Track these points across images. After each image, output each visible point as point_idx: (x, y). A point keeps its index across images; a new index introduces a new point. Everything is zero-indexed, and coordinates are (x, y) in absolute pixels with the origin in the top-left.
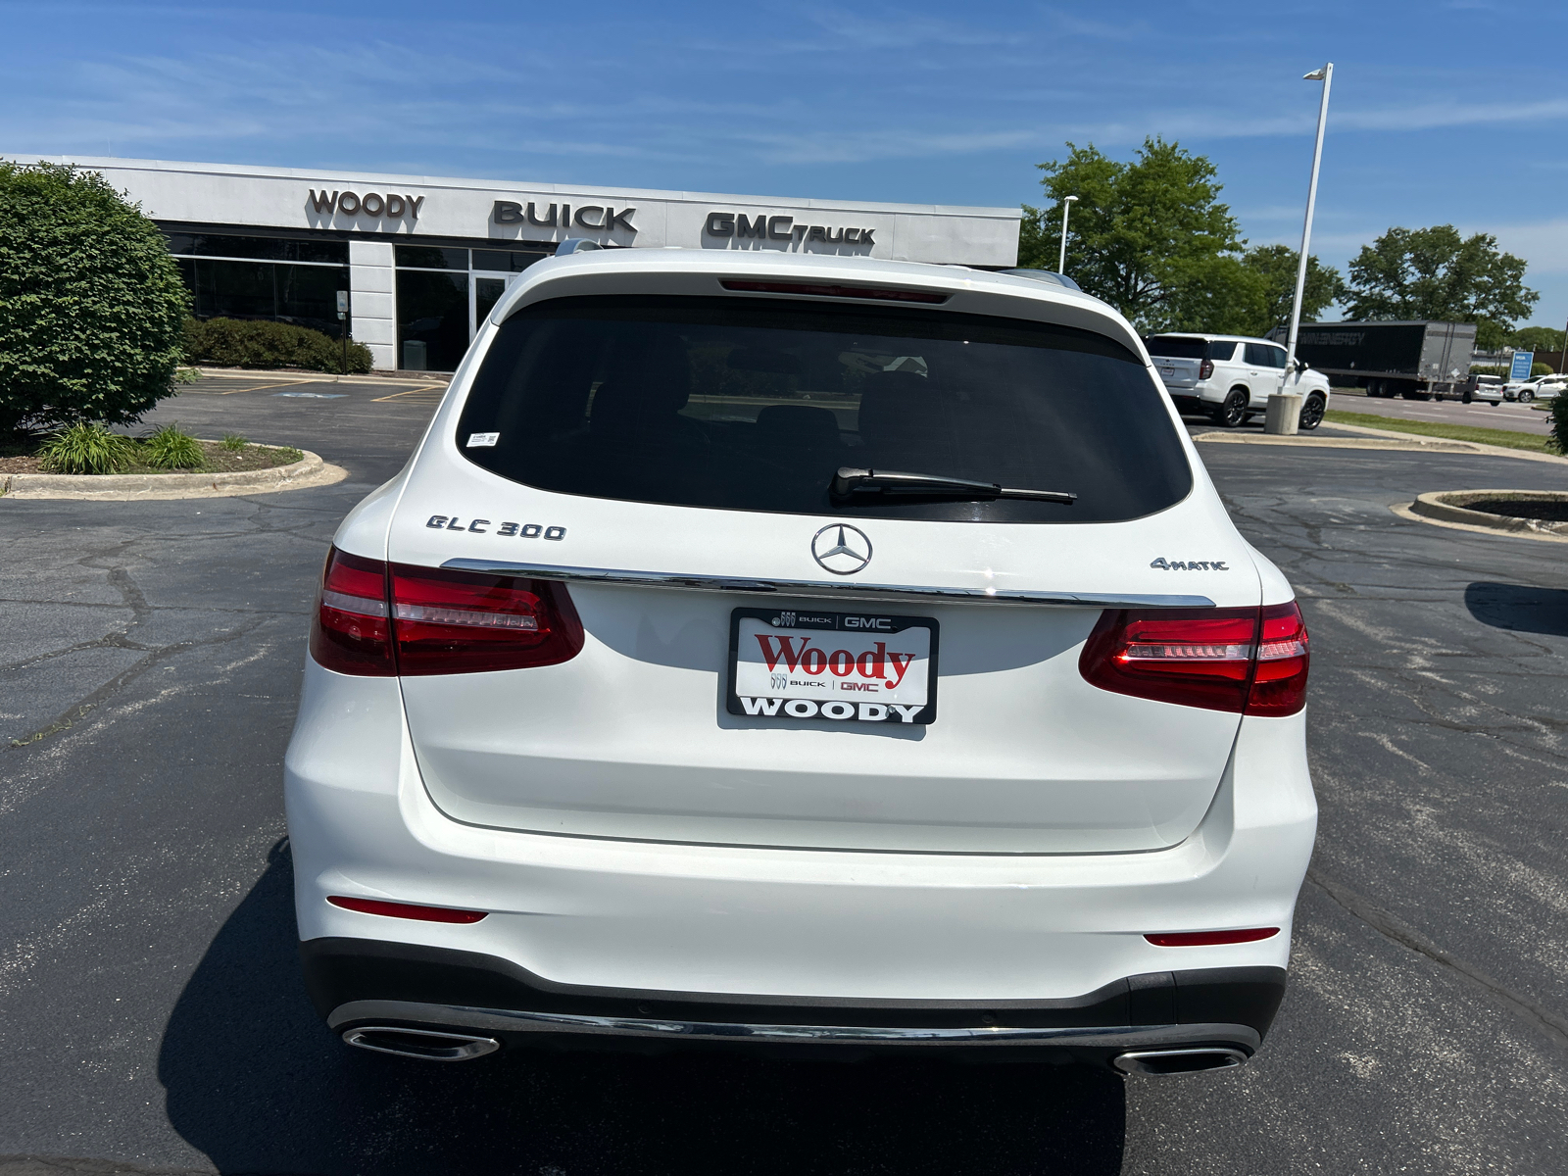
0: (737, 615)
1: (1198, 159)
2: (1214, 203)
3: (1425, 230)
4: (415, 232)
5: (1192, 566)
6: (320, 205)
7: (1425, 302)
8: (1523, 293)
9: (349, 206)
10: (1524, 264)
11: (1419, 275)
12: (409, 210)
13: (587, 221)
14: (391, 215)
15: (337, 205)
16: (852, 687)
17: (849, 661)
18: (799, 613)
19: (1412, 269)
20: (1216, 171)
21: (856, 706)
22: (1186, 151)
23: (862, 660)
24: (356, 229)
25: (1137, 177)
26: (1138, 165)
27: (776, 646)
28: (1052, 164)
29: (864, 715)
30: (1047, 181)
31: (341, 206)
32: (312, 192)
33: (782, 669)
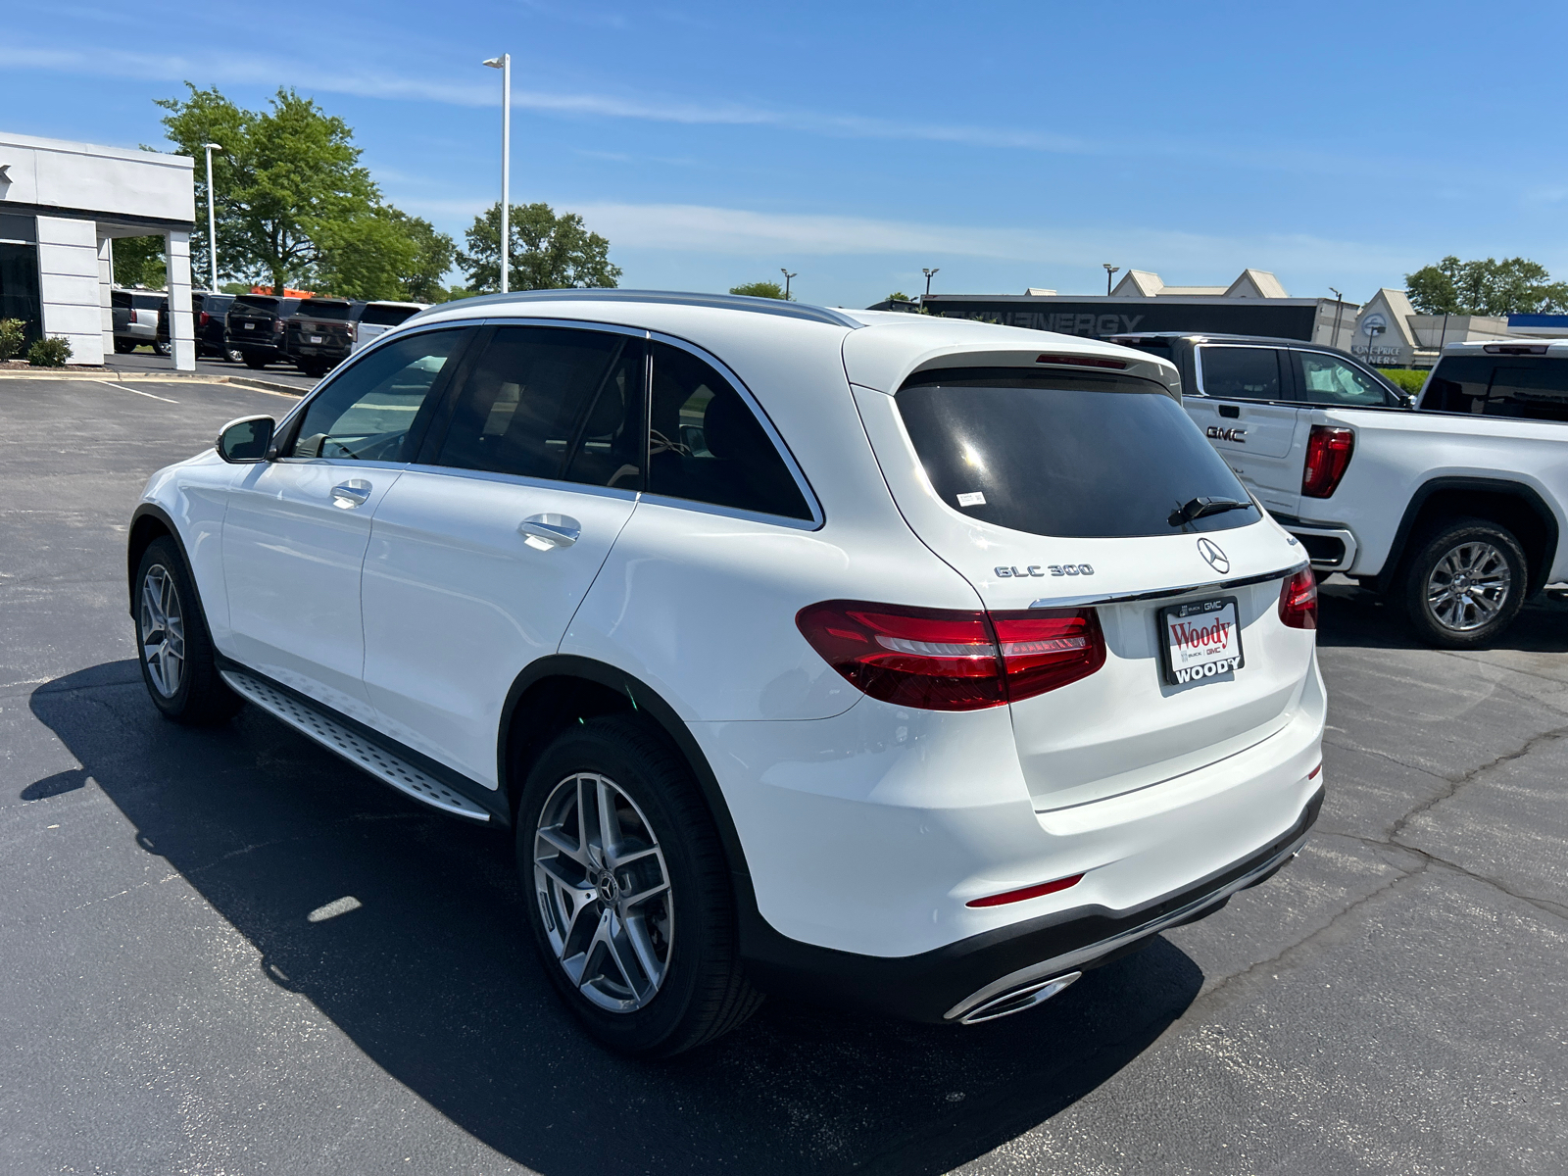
0: (1159, 615)
1: (333, 119)
2: (358, 166)
3: (526, 207)
7: (534, 272)
8: (609, 268)
10: (607, 243)
11: (527, 248)
16: (1211, 652)
17: (1207, 635)
19: (520, 241)
20: (352, 134)
21: (1216, 664)
22: (321, 109)
23: (1212, 633)
25: (273, 130)
26: (272, 116)
27: (1180, 632)
28: (172, 102)
29: (1220, 671)
30: (168, 121)
33: (1185, 646)
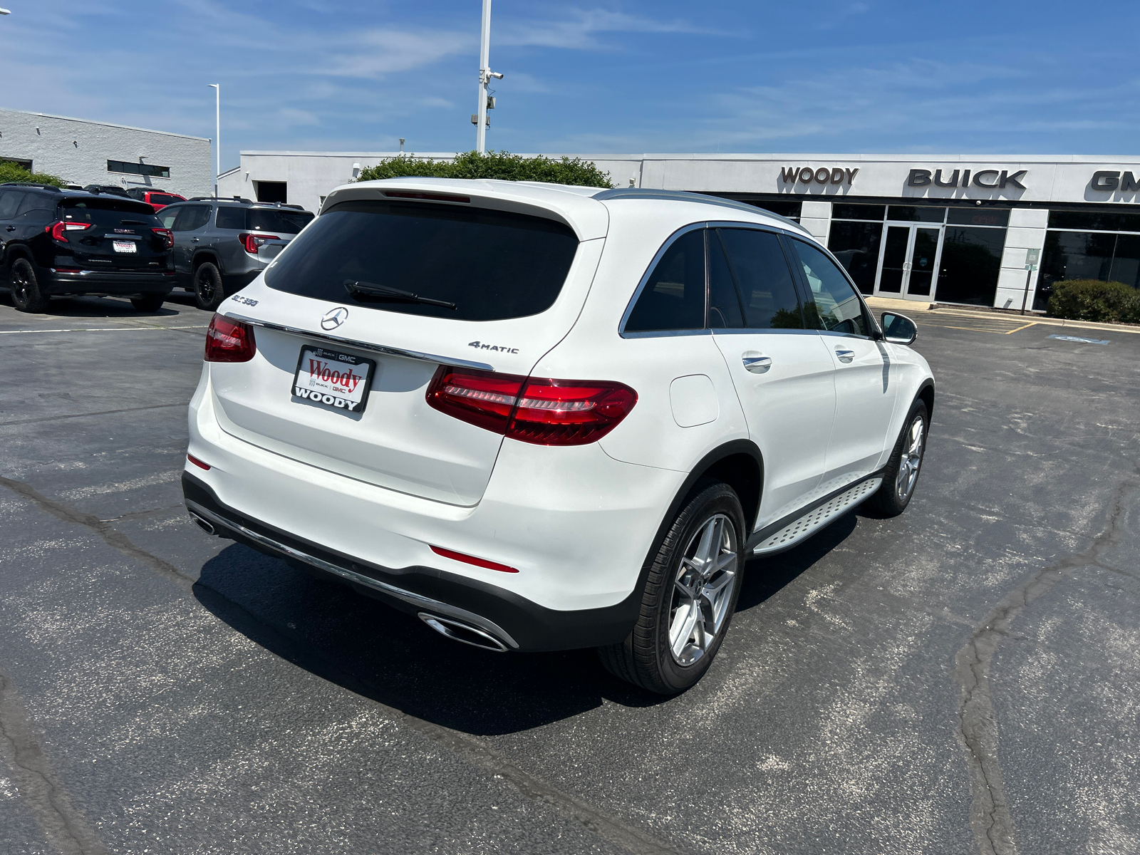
0: (305, 348)
4: (849, 193)
5: (496, 348)
6: (787, 177)
9: (806, 177)
12: (846, 178)
13: (983, 181)
14: (834, 182)
15: (798, 177)
16: (336, 389)
17: (338, 377)
18: (325, 350)
21: (335, 398)
23: (343, 377)
24: (808, 193)
27: (315, 365)
29: (336, 404)
31: (800, 178)
32: (783, 169)
33: (315, 376)
